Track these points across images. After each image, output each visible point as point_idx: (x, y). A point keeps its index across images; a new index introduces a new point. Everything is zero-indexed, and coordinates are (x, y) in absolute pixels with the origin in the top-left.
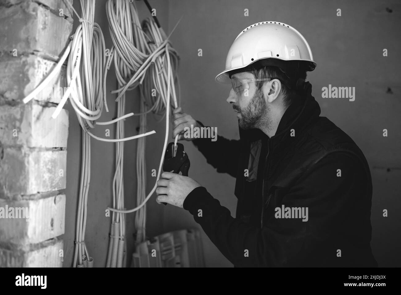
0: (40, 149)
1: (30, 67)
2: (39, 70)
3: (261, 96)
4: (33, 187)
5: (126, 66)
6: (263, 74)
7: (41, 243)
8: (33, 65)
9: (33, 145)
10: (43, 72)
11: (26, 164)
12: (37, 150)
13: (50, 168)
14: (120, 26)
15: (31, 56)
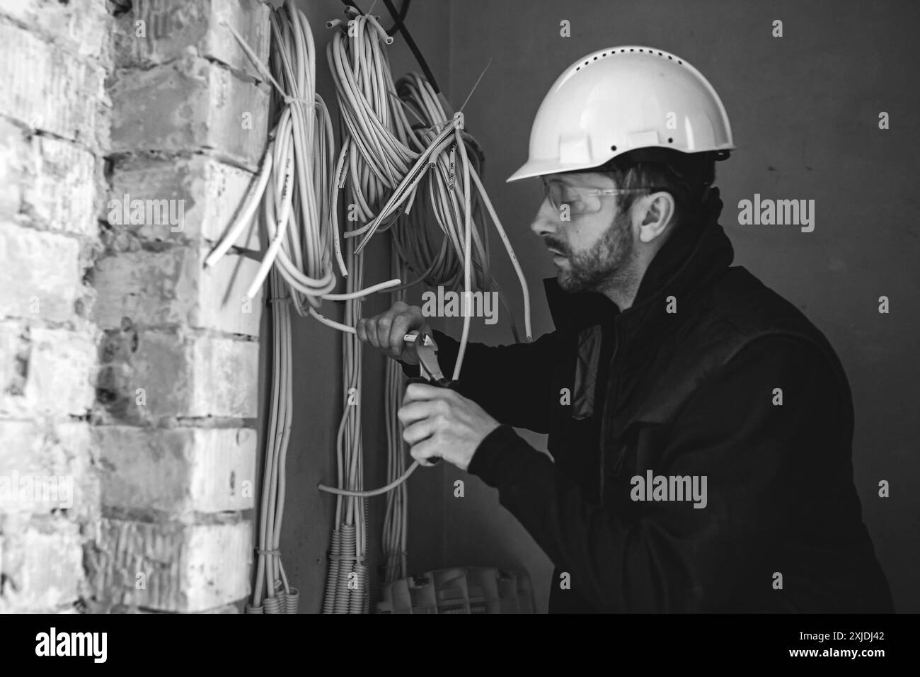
0: (213, 334)
1: (194, 177)
2: (213, 183)
3: (625, 227)
4: (201, 404)
5: (375, 177)
6: (635, 179)
7: (214, 515)
8: (201, 173)
9: (201, 324)
10: (219, 188)
11: (188, 358)
12: (207, 333)
13: (230, 372)
14: (364, 92)
15: (195, 157)
